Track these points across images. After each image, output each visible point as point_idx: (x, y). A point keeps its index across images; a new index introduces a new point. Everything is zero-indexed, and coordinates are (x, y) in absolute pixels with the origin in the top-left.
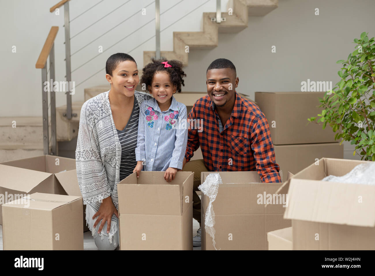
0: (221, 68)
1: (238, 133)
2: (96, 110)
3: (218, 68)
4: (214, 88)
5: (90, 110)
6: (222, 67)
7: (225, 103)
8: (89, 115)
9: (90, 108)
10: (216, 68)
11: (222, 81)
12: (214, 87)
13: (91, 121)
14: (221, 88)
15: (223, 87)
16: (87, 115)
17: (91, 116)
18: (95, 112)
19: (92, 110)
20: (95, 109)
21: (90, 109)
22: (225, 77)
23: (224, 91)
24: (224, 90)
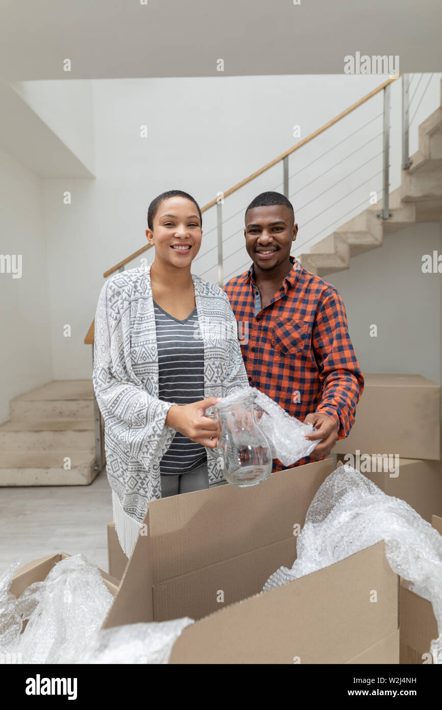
0: (270, 205)
1: (291, 314)
2: (126, 286)
3: (265, 205)
4: (259, 240)
5: (114, 287)
6: (273, 204)
7: (276, 266)
8: (113, 296)
9: (115, 283)
10: (262, 205)
11: (271, 227)
12: (258, 238)
13: (115, 307)
14: (271, 239)
15: (274, 238)
16: (109, 297)
17: (116, 296)
18: (123, 288)
19: (118, 287)
20: (124, 283)
21: (113, 285)
22: (277, 220)
23: (274, 246)
24: (275, 243)
